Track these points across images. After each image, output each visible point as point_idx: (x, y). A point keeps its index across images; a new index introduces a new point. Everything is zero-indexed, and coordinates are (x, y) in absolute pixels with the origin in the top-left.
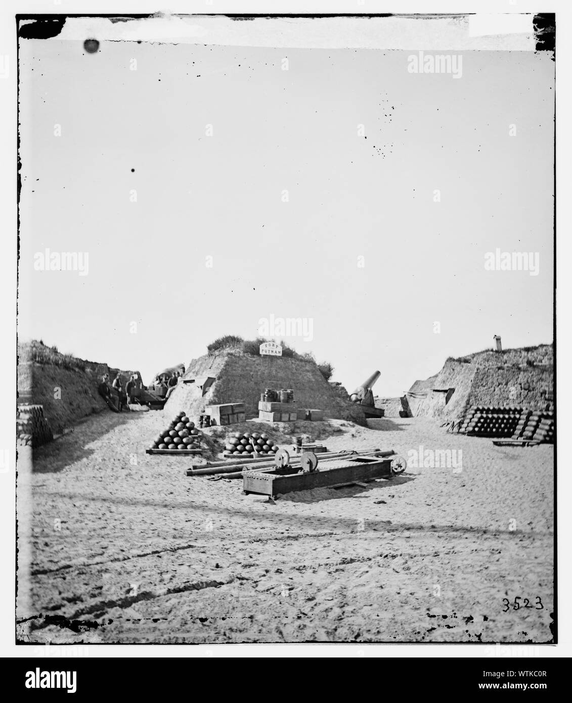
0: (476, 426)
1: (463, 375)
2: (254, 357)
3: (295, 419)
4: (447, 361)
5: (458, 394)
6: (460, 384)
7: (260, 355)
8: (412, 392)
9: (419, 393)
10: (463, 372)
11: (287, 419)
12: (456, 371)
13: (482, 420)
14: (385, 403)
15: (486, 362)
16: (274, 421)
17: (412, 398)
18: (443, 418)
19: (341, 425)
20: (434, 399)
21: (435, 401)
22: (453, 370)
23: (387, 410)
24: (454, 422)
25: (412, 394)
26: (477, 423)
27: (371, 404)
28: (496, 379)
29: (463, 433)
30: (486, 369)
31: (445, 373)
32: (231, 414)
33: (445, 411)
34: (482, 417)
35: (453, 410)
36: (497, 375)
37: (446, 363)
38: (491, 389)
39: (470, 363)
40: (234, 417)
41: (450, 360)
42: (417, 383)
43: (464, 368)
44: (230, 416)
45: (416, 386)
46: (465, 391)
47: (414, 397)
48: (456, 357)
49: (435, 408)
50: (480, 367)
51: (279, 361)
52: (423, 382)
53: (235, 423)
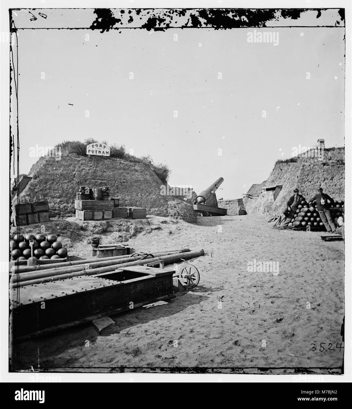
0: (303, 220)
1: (290, 173)
2: (79, 158)
3: (111, 218)
4: (276, 164)
5: (285, 191)
6: (287, 181)
7: (86, 155)
8: (249, 194)
9: (255, 194)
10: (290, 170)
11: (101, 217)
12: (283, 171)
13: (309, 214)
14: (228, 204)
15: (312, 160)
16: (85, 220)
17: (249, 199)
18: (271, 213)
19: (163, 222)
20: (264, 198)
21: (265, 199)
22: (281, 170)
23: (229, 210)
24: (281, 217)
25: (249, 196)
26: (304, 217)
27: (215, 204)
28: (321, 174)
29: (291, 228)
30: (312, 166)
31: (274, 174)
32: (30, 214)
33: (273, 207)
34: (309, 211)
35: (280, 206)
36: (322, 170)
37: (275, 165)
38: (317, 184)
39: (296, 162)
40: (34, 216)
41: (280, 162)
42: (254, 186)
43: (291, 167)
44: (29, 216)
45: (253, 189)
46: (291, 187)
47: (251, 198)
48: (284, 159)
49: (265, 205)
50: (305, 163)
51: (106, 161)
52: (258, 185)
53: (36, 223)
